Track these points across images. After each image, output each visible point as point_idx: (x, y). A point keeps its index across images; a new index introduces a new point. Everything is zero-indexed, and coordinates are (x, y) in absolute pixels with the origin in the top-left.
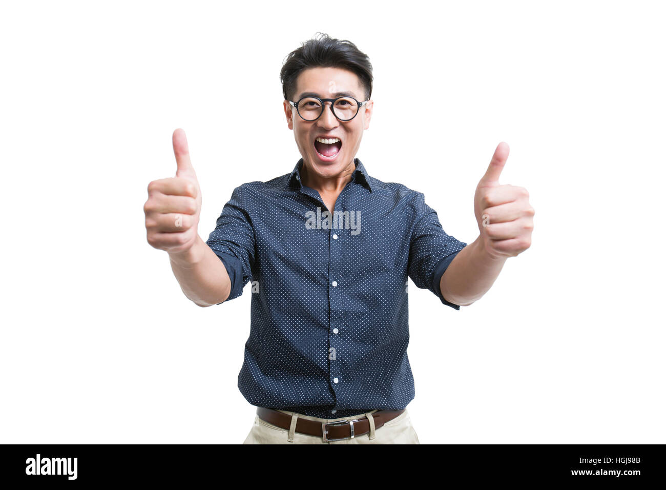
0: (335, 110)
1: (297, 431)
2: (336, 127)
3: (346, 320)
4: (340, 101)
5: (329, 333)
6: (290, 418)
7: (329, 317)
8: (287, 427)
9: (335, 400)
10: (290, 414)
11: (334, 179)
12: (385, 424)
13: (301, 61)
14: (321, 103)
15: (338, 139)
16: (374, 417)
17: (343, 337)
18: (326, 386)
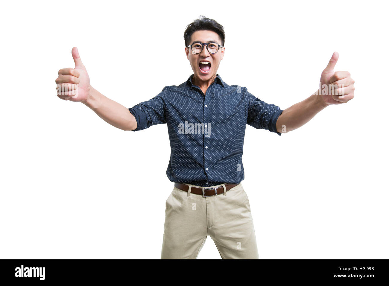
0: (208, 49)
1: (191, 192)
2: (208, 56)
3: (211, 142)
4: (210, 45)
5: (203, 148)
6: (188, 187)
7: (203, 141)
8: (187, 191)
9: (207, 178)
10: (188, 185)
11: (207, 82)
12: (231, 189)
13: (193, 28)
14: (202, 46)
15: (210, 62)
16: (225, 186)
17: (210, 150)
18: (203, 172)
